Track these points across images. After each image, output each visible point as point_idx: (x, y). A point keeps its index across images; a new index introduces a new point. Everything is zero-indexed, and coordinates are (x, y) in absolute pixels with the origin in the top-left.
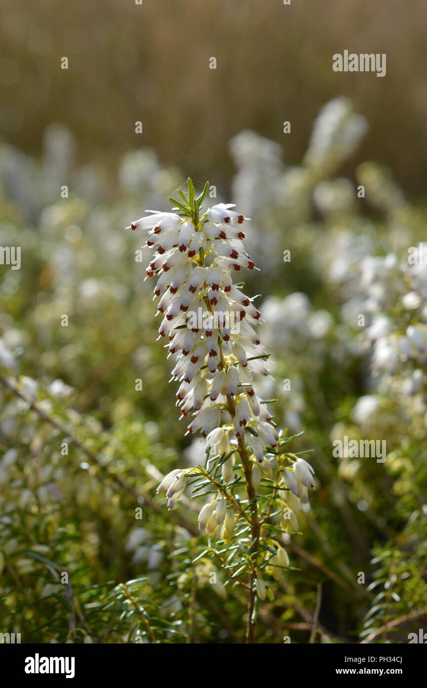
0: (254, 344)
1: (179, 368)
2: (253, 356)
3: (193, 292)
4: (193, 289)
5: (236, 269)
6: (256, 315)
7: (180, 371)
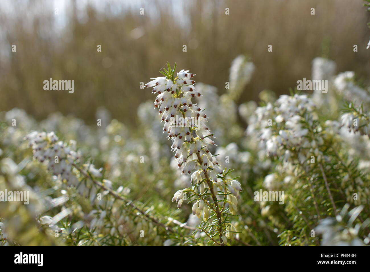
0: (205, 130)
1: (175, 144)
2: (206, 136)
3: (176, 108)
4: (175, 107)
5: (193, 96)
6: (204, 116)
7: (175, 145)
